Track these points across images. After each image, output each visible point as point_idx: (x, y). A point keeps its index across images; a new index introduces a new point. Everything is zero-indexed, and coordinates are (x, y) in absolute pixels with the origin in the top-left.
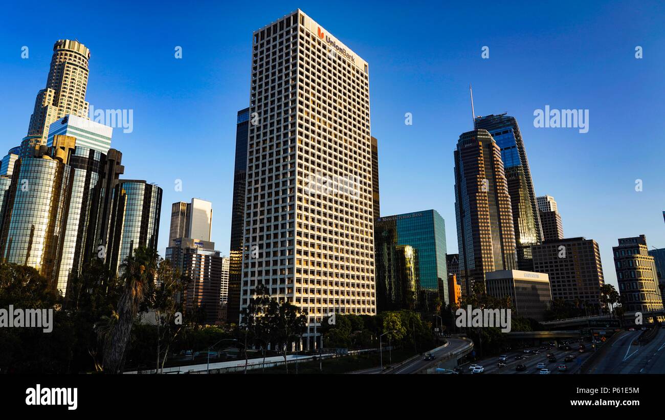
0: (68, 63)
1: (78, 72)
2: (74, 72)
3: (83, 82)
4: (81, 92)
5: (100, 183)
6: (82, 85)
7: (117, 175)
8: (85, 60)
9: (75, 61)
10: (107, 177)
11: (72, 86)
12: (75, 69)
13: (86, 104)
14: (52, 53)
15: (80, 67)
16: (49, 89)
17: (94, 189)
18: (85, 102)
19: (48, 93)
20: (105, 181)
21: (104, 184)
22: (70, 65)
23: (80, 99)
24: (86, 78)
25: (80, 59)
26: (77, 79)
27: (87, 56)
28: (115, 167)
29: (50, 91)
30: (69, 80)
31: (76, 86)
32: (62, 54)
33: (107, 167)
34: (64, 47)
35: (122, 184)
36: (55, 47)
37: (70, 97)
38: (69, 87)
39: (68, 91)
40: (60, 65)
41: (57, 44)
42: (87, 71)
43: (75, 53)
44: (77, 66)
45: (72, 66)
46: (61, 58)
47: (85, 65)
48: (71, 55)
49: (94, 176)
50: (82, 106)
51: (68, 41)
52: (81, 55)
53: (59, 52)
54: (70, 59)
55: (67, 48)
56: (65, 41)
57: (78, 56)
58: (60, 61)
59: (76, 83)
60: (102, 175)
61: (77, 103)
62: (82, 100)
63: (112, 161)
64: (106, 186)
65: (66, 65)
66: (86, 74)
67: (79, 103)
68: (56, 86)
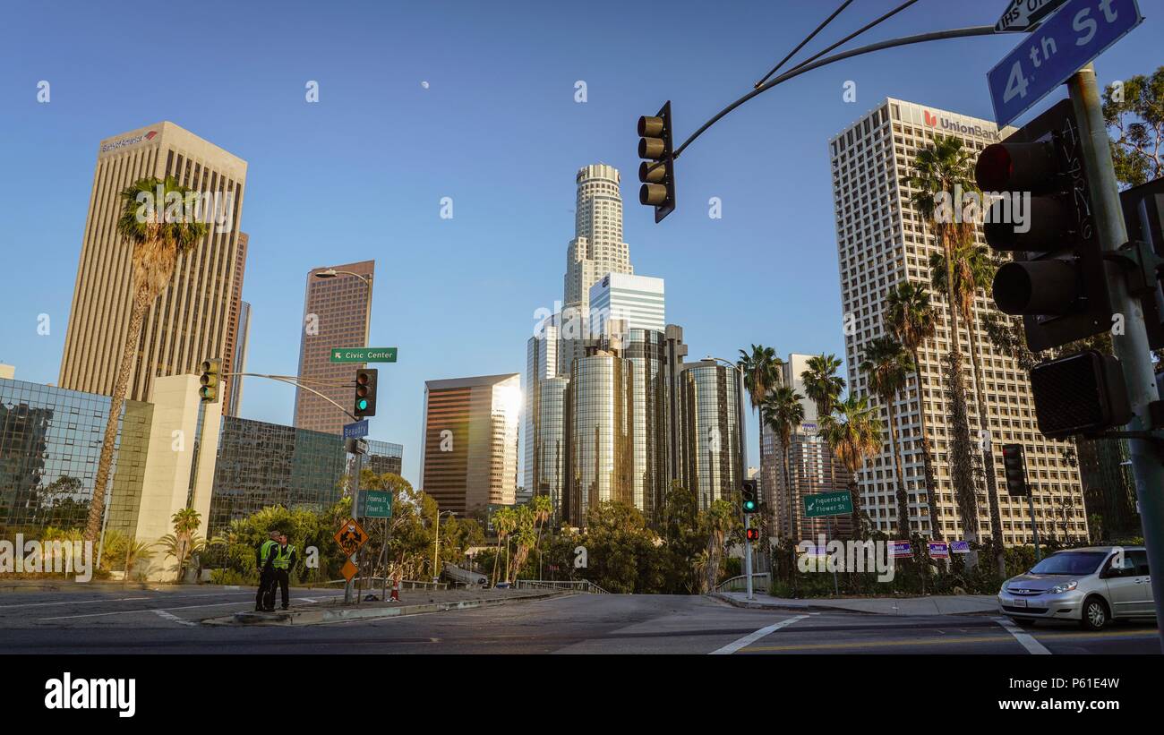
0: (596, 197)
1: (609, 206)
2: (604, 208)
3: (617, 218)
4: (617, 233)
5: (662, 369)
6: (617, 223)
7: (680, 357)
8: (616, 186)
9: (603, 191)
10: (669, 362)
11: (606, 228)
12: (606, 203)
13: (625, 247)
14: (576, 187)
15: (612, 199)
16: (580, 238)
17: (657, 378)
18: (623, 244)
19: (580, 243)
20: (667, 367)
21: (667, 373)
22: (598, 200)
23: (618, 243)
24: (620, 211)
25: (609, 187)
26: (609, 216)
27: (616, 181)
28: (677, 348)
29: (582, 241)
30: (601, 220)
31: (609, 226)
32: (587, 187)
33: (667, 349)
34: (588, 176)
35: (688, 370)
36: (578, 178)
37: (606, 243)
38: (601, 230)
39: (601, 235)
40: (587, 202)
41: (580, 175)
42: (619, 201)
43: (603, 180)
44: (607, 198)
45: (601, 201)
46: (587, 192)
47: (616, 193)
48: (598, 186)
49: (654, 363)
50: (620, 251)
51: (591, 167)
52: (609, 181)
53: (584, 185)
54: (597, 191)
55: (591, 176)
56: (588, 168)
57: (606, 183)
58: (587, 197)
59: (610, 221)
60: (662, 360)
61: (614, 250)
62: (619, 243)
63: (672, 341)
64: (669, 375)
65: (595, 200)
66: (620, 206)
67: (617, 248)
68: (587, 232)
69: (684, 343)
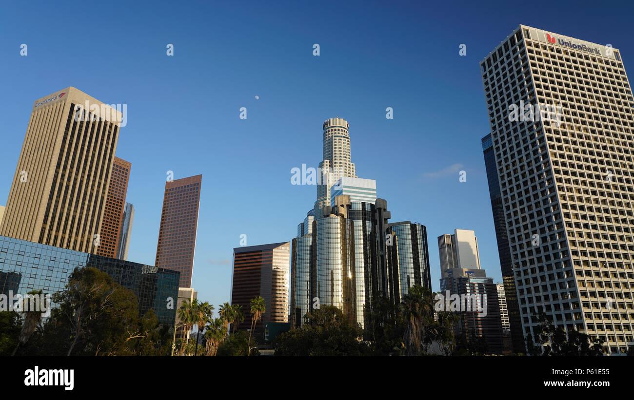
0: (335, 136)
1: (342, 141)
2: (339, 142)
3: (347, 148)
4: (347, 157)
5: (374, 229)
6: (347, 151)
7: (386, 220)
8: (346, 130)
9: (339, 133)
10: (378, 223)
11: (341, 154)
12: (340, 139)
13: (353, 165)
14: (323, 132)
15: (344, 137)
16: (325, 160)
17: (370, 235)
18: (351, 164)
19: (325, 163)
20: (377, 227)
21: (378, 230)
22: (336, 138)
23: (348, 163)
24: (349, 144)
25: (342, 130)
26: (343, 147)
27: (346, 127)
28: (383, 213)
29: (327, 162)
30: (337, 149)
31: (343, 153)
32: (329, 131)
33: (377, 215)
34: (330, 125)
35: (391, 227)
36: (324, 126)
37: (341, 163)
38: (338, 155)
39: (338, 158)
40: (329, 140)
41: (325, 124)
42: (348, 138)
43: (338, 127)
44: (341, 137)
45: (338, 138)
46: (329, 134)
47: (346, 134)
48: (335, 130)
49: (368, 223)
50: (350, 168)
51: (331, 120)
52: (342, 127)
53: (327, 130)
54: (335, 133)
55: (332, 125)
56: (330, 120)
57: (340, 129)
58: (329, 137)
59: (343, 150)
60: (374, 222)
61: (346, 166)
63: (380, 209)
64: (379, 231)
65: (334, 138)
66: (349, 141)
67: (348, 166)
68: (329, 157)
69: (388, 210)
